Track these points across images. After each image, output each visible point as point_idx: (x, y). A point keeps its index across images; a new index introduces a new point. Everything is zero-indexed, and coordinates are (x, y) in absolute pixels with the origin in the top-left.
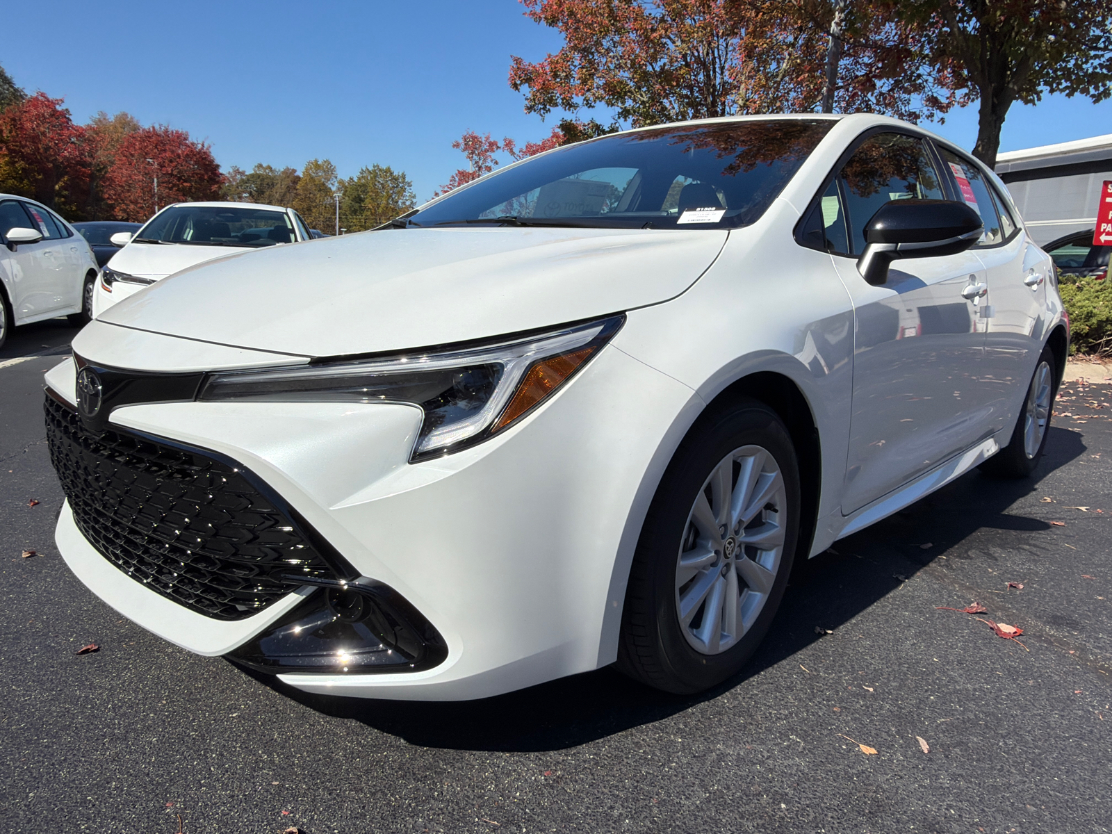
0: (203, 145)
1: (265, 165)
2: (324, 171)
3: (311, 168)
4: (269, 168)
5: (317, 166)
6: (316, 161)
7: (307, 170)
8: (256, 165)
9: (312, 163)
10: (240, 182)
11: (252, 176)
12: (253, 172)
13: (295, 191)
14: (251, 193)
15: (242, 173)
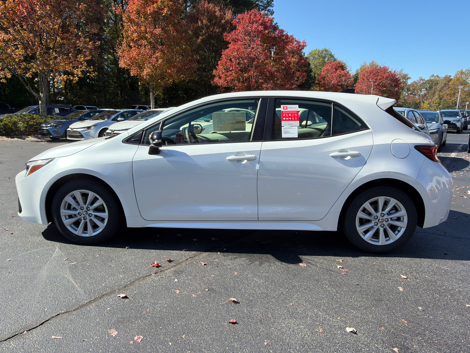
0: (395, 72)
1: (435, 75)
2: (466, 75)
3: (458, 74)
4: (438, 76)
5: (462, 73)
6: (462, 70)
7: (456, 75)
8: (431, 75)
9: (459, 72)
10: (422, 84)
11: (428, 80)
12: (429, 79)
13: (448, 86)
14: (426, 89)
15: (424, 80)
